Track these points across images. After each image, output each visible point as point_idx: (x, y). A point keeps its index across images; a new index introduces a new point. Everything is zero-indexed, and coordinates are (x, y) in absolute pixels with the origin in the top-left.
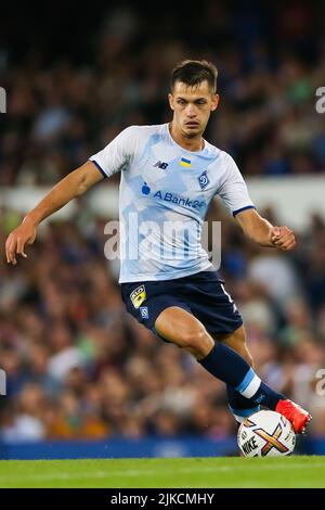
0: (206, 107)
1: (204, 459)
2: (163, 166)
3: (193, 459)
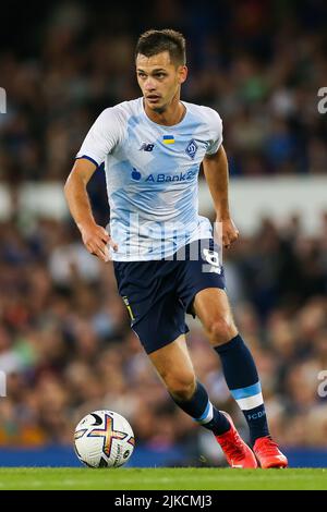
0: (166, 80)
1: (144, 470)
2: (149, 148)
3: (133, 469)
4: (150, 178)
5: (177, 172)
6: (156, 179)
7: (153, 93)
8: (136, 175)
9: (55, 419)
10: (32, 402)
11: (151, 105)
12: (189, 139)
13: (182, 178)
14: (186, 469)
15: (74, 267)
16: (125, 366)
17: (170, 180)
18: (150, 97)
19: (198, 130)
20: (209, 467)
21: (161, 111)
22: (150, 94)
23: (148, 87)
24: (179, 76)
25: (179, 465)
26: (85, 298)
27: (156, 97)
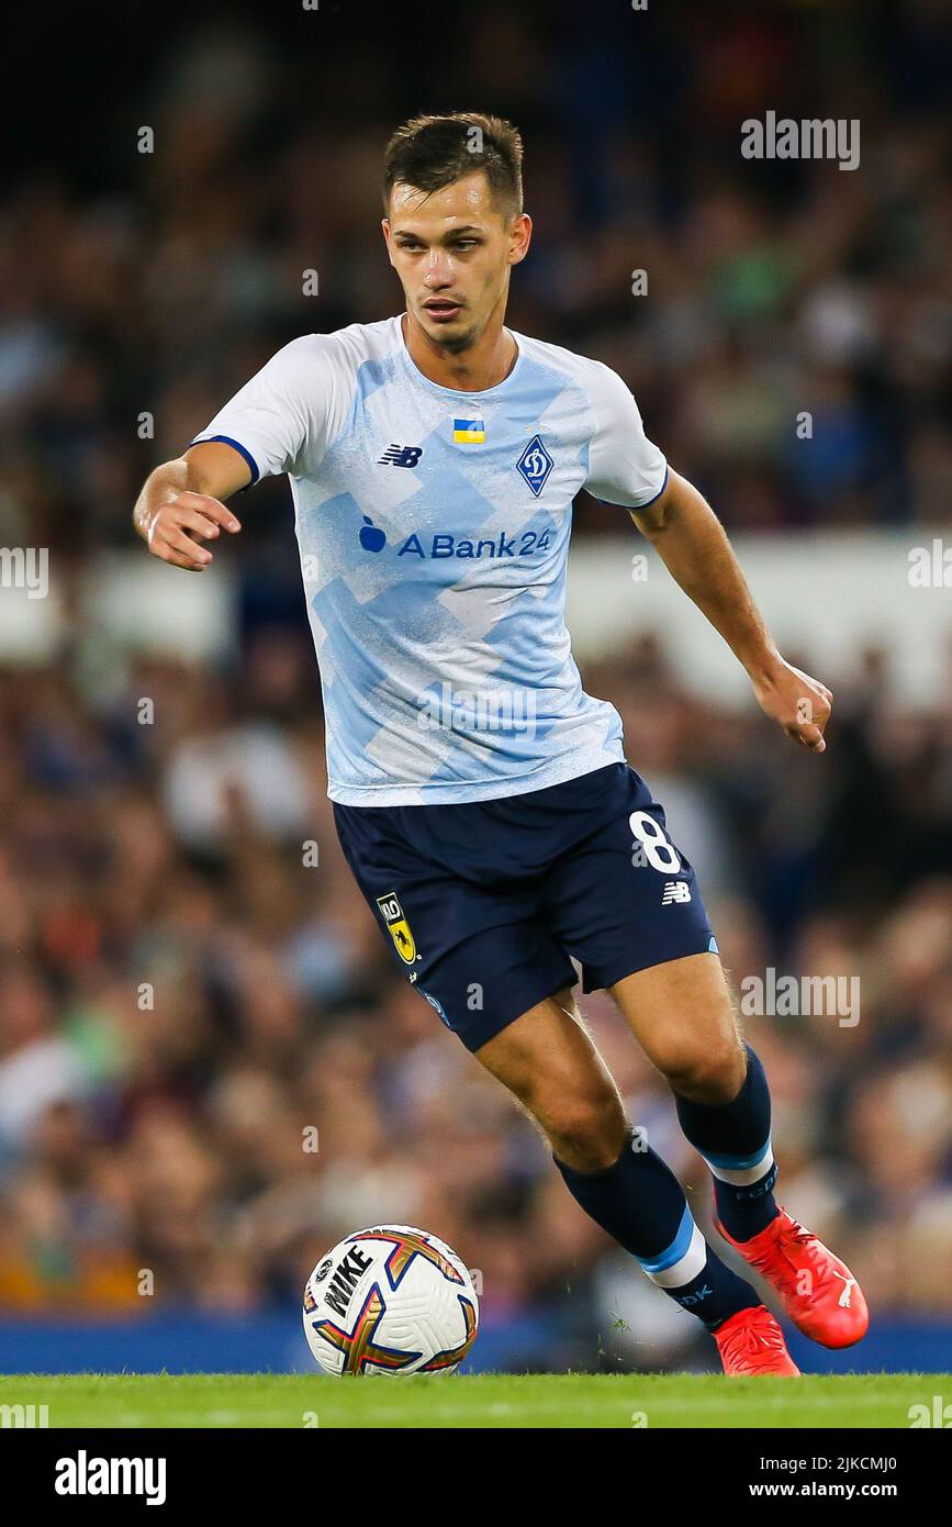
4: (412, 546)
5: (489, 529)
6: (427, 549)
7: (445, 296)
8: (372, 539)
9: (180, 1236)
10: (115, 1185)
11: (434, 329)
12: (529, 433)
13: (505, 549)
14: (563, 1379)
15: (235, 797)
16: (381, 1081)
17: (468, 552)
18: (432, 306)
19: (556, 405)
20: (625, 1370)
21: (456, 346)
22: (431, 297)
23: (429, 279)
24: (511, 241)
25: (537, 1366)
26: (267, 884)
27: (449, 306)
